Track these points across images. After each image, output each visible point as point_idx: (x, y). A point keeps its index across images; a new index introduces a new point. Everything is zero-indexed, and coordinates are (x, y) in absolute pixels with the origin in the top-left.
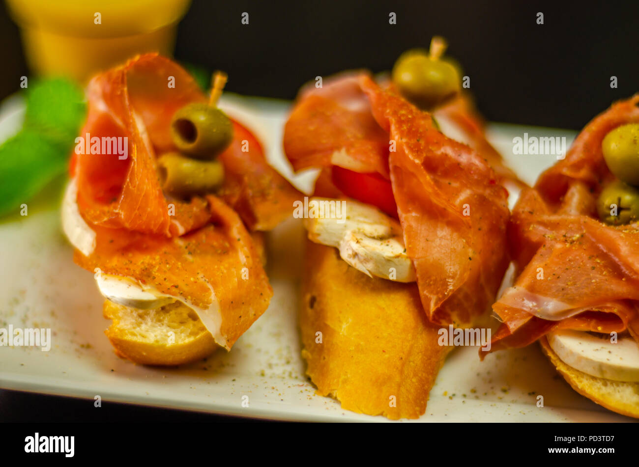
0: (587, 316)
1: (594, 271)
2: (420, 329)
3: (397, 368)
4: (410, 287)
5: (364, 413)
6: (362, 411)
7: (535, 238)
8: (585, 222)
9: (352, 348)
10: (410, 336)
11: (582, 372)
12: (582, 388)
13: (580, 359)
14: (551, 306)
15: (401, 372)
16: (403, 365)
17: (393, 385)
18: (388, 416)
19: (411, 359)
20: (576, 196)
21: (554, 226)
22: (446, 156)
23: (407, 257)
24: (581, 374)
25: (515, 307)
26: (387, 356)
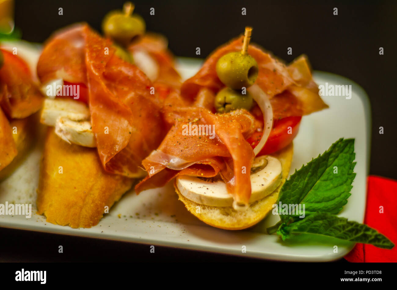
0: (196, 167)
1: (200, 139)
2: (99, 175)
3: (82, 198)
4: (93, 150)
5: (58, 224)
6: (57, 223)
7: (170, 121)
8: (201, 111)
9: (57, 186)
10: (92, 179)
11: (192, 201)
12: (189, 211)
13: (190, 193)
14: (175, 161)
15: (84, 200)
16: (86, 196)
17: (78, 208)
18: (72, 226)
19: (92, 192)
20: (203, 97)
21: (183, 114)
22: (121, 72)
23: (92, 132)
24: (191, 202)
25: (154, 162)
26: (76, 190)
